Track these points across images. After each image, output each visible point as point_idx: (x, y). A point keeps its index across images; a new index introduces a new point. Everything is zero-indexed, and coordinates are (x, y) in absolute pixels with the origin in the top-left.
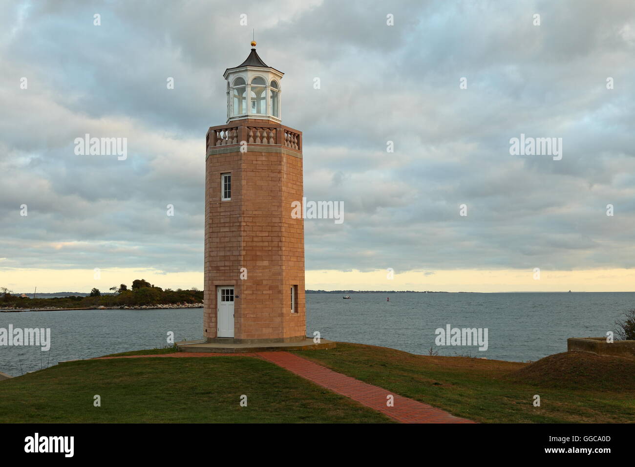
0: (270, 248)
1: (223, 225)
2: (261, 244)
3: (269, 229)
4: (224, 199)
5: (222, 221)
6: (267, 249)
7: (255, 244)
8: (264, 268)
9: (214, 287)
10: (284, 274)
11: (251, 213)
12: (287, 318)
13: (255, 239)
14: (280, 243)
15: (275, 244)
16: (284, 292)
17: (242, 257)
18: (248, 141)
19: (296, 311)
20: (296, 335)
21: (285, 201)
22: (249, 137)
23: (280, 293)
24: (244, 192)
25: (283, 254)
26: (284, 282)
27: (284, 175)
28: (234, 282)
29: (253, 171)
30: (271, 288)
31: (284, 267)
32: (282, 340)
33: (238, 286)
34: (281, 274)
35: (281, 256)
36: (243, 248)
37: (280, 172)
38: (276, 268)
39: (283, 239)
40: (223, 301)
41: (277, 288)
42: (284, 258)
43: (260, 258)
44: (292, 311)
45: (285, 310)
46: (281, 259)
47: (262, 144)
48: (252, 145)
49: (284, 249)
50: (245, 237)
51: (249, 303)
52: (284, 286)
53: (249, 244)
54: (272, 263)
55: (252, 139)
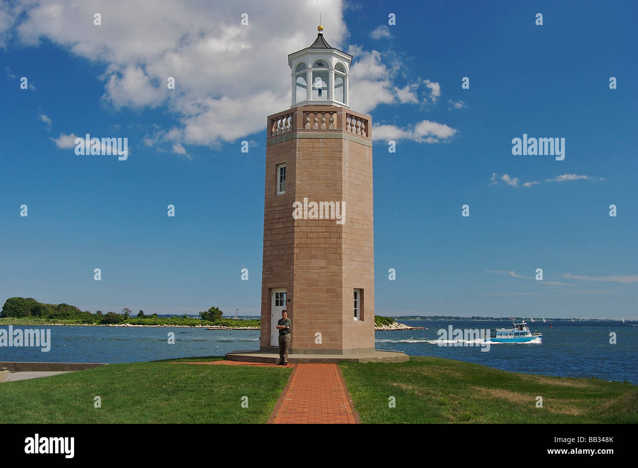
0: (327, 246)
1: (277, 221)
2: (316, 241)
4: (279, 193)
5: (277, 217)
6: (323, 246)
7: (309, 241)
8: (321, 268)
9: (267, 290)
10: (344, 275)
12: (347, 325)
13: (310, 235)
14: (339, 240)
15: (334, 240)
16: (344, 296)
17: (295, 255)
18: (304, 127)
19: (362, 319)
20: (361, 347)
21: (346, 193)
22: (305, 122)
23: (340, 296)
24: (298, 182)
25: (343, 253)
26: (344, 285)
27: (345, 163)
28: (286, 284)
29: (309, 159)
30: (328, 291)
31: (344, 268)
32: (341, 352)
33: (290, 289)
34: (339, 275)
35: (340, 254)
36: (295, 246)
37: (340, 159)
38: (334, 268)
39: (344, 235)
40: (277, 305)
41: (335, 291)
42: (344, 256)
43: (315, 257)
44: (355, 319)
45: (345, 318)
46: (341, 259)
47: (320, 130)
48: (307, 130)
49: (343, 246)
50: (299, 233)
51: (302, 308)
52: (343, 289)
53: (304, 241)
54: (329, 263)
55: (308, 124)
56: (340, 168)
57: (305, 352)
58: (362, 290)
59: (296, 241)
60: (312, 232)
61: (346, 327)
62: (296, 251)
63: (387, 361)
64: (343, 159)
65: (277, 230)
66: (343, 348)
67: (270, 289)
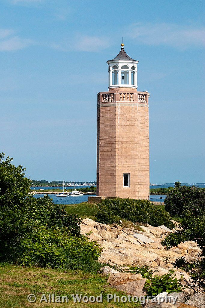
0: (111, 155)
2: (107, 153)
3: (111, 145)
7: (105, 153)
8: (109, 165)
10: (117, 168)
12: (119, 189)
14: (115, 152)
15: (113, 152)
21: (118, 131)
22: (103, 99)
23: (115, 177)
24: (100, 127)
26: (117, 172)
27: (117, 117)
29: (104, 116)
30: (111, 175)
31: (117, 164)
34: (115, 167)
35: (115, 159)
36: (100, 155)
38: (113, 165)
39: (117, 150)
41: (113, 174)
42: (117, 159)
43: (107, 160)
45: (117, 186)
47: (109, 102)
48: (104, 103)
49: (116, 155)
50: (101, 150)
51: (102, 182)
52: (116, 174)
53: (103, 153)
54: (112, 162)
55: (105, 100)
56: (115, 120)
60: (105, 149)
61: (117, 190)
64: (116, 115)
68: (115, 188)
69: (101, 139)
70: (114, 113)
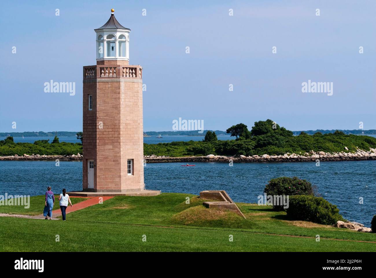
0: (113, 138)
1: (89, 124)
2: (108, 136)
3: (113, 127)
4: (90, 109)
5: (89, 122)
6: (111, 138)
7: (104, 136)
8: (110, 149)
9: (85, 160)
10: (122, 153)
11: (102, 118)
12: (124, 178)
14: (119, 135)
15: (116, 136)
16: (122, 163)
17: (97, 143)
18: (101, 76)
19: (133, 174)
20: (132, 188)
21: (123, 110)
22: (101, 73)
23: (119, 164)
24: (98, 106)
25: (121, 142)
26: (122, 157)
27: (122, 95)
28: (94, 157)
29: (103, 93)
30: (114, 161)
31: (121, 149)
32: (120, 191)
33: (96, 160)
34: (119, 152)
35: (120, 142)
36: (97, 139)
37: (119, 93)
38: (117, 149)
39: (121, 133)
40: (90, 168)
41: (117, 161)
42: (121, 144)
43: (107, 144)
44: (129, 174)
45: (122, 174)
46: (120, 145)
47: (109, 77)
48: (103, 78)
49: (121, 138)
50: (99, 132)
51: (101, 169)
52: (121, 160)
53: (101, 136)
54: (114, 147)
55: (103, 74)
56: (119, 98)
57: (103, 191)
58: (133, 160)
59: (98, 136)
60: (105, 131)
61: (123, 179)
62: (98, 141)
63: (143, 195)
64: (121, 93)
65: (89, 129)
66: (122, 189)
67: (87, 160)
68: (120, 176)
69: (99, 119)
70: (118, 91)
